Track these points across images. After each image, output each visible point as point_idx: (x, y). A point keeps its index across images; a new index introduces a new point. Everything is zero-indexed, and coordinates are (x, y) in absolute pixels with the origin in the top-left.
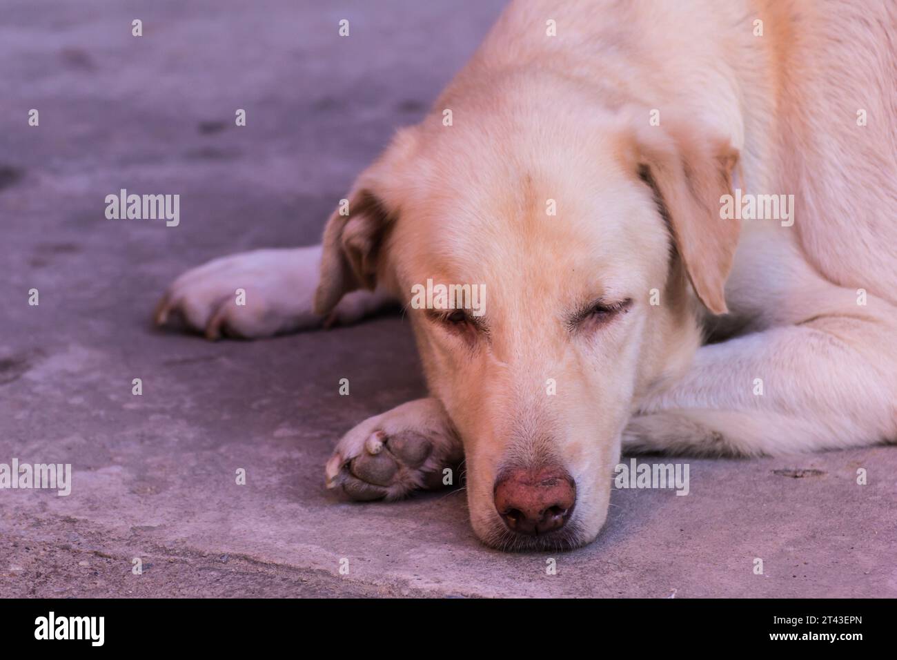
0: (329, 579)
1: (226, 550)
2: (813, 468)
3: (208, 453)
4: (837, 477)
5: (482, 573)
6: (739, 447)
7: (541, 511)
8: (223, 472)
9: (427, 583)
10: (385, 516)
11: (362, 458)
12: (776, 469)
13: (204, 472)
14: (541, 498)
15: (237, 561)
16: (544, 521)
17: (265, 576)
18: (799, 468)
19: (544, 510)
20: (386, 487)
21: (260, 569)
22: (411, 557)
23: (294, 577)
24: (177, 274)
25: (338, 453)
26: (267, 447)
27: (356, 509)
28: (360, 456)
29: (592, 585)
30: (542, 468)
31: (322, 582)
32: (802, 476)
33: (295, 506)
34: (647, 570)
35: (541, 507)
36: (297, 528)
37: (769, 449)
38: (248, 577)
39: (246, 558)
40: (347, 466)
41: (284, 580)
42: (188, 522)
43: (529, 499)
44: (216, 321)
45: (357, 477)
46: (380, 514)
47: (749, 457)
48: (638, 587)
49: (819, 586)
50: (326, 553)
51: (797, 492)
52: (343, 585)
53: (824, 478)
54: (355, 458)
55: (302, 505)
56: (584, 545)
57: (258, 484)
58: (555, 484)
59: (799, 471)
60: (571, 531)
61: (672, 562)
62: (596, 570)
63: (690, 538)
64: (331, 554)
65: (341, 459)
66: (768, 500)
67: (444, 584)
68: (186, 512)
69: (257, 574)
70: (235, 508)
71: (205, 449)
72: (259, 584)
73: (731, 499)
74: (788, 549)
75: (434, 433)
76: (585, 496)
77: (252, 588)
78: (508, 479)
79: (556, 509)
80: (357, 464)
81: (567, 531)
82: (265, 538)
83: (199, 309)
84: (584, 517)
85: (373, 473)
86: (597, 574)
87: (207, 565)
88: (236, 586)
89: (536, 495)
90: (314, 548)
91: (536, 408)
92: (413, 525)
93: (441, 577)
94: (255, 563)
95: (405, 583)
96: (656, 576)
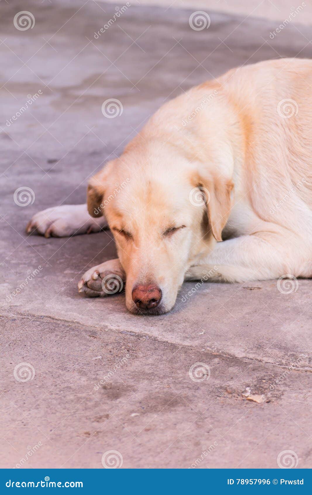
0: (79, 325)
1: (43, 314)
2: (258, 287)
3: (39, 279)
4: (266, 290)
5: (134, 323)
6: (228, 279)
7: (148, 301)
8: (45, 286)
9: (115, 327)
10: (102, 302)
11: (90, 281)
12: (244, 287)
13: (38, 286)
14: (148, 296)
15: (47, 318)
16: (149, 304)
17: (56, 324)
18: (253, 286)
19: (149, 301)
20: (100, 291)
21: (55, 321)
22: (110, 317)
23: (67, 324)
24: (34, 214)
25: (82, 279)
26: (61, 277)
27: (91, 300)
28: (90, 280)
29: (174, 328)
30: (149, 285)
31: (77, 326)
32: (253, 289)
33: (69, 298)
34: (194, 323)
35: (148, 299)
36: (69, 307)
37: (238, 280)
38: (50, 324)
39: (50, 317)
40: (86, 284)
41: (63, 325)
42: (30, 304)
43: (143, 296)
44: (48, 231)
45: (89, 288)
46: (100, 302)
47: (230, 283)
48: (190, 329)
49: (256, 329)
50: (79, 315)
51: (251, 295)
52: (84, 327)
53: (261, 290)
54: (88, 281)
55: (72, 298)
56: (165, 313)
57: (57, 290)
58: (153, 291)
59: (253, 287)
60: (160, 308)
61: (204, 320)
62: (176, 323)
63: (211, 312)
64: (81, 316)
65: (83, 282)
66: (240, 298)
67: (120, 327)
68: (30, 300)
69: (53, 323)
70: (48, 299)
71: (39, 277)
72: (54, 326)
73: (227, 297)
74: (246, 316)
75: (117, 271)
76: (165, 295)
77: (51, 328)
78: (137, 289)
79: (154, 300)
80: (89, 283)
81: (159, 308)
82: (57, 310)
83: (42, 227)
84: (165, 303)
85: (95, 286)
86: (176, 324)
87: (35, 320)
88: (46, 327)
89: (146, 295)
90: (75, 314)
91: (148, 264)
92: (111, 306)
93: (120, 324)
94: (53, 319)
95: (106, 327)
96: (197, 325)
